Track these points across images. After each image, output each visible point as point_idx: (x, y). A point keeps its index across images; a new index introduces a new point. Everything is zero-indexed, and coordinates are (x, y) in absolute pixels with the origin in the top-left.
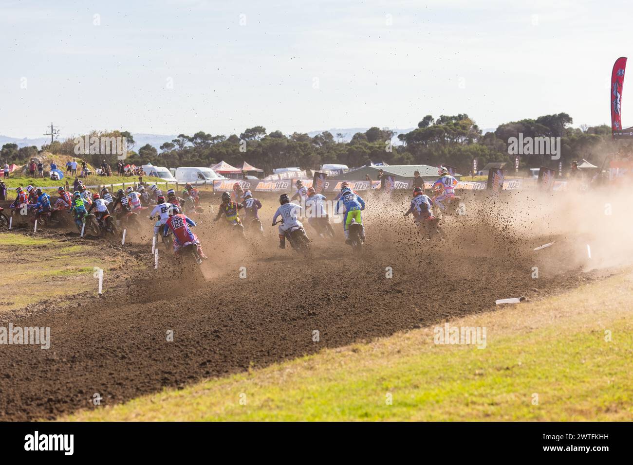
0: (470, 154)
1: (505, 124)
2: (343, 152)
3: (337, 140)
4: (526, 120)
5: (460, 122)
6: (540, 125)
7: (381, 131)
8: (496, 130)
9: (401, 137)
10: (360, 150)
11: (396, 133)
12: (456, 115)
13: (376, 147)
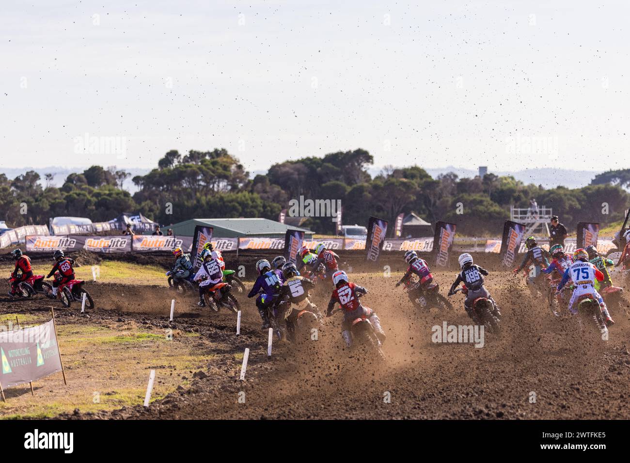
0: (237, 205)
1: (280, 162)
2: (57, 201)
3: (43, 183)
4: (308, 159)
5: (219, 160)
6: (330, 165)
7: (105, 171)
8: (267, 172)
9: (136, 180)
10: (82, 197)
11: (130, 174)
12: (212, 150)
13: (105, 194)
